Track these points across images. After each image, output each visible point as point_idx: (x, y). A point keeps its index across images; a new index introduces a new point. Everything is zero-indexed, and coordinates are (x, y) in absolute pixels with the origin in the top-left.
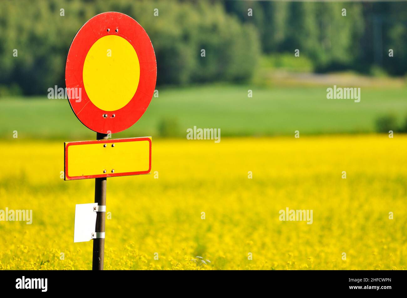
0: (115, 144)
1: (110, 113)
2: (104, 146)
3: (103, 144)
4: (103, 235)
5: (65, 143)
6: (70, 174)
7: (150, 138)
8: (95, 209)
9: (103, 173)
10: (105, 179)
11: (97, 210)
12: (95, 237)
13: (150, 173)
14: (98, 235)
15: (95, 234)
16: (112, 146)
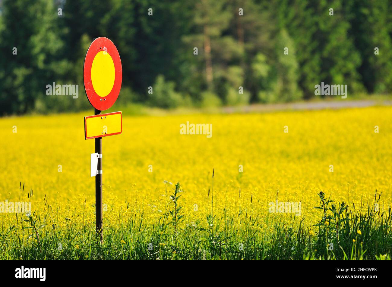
0: (106, 117)
1: (103, 98)
2: (102, 118)
3: (101, 117)
4: (101, 172)
5: (85, 117)
6: (88, 136)
7: (121, 112)
8: (97, 156)
9: (101, 135)
10: (101, 138)
11: (98, 157)
12: (98, 173)
13: (122, 133)
14: (99, 172)
15: (98, 171)
16: (105, 118)
